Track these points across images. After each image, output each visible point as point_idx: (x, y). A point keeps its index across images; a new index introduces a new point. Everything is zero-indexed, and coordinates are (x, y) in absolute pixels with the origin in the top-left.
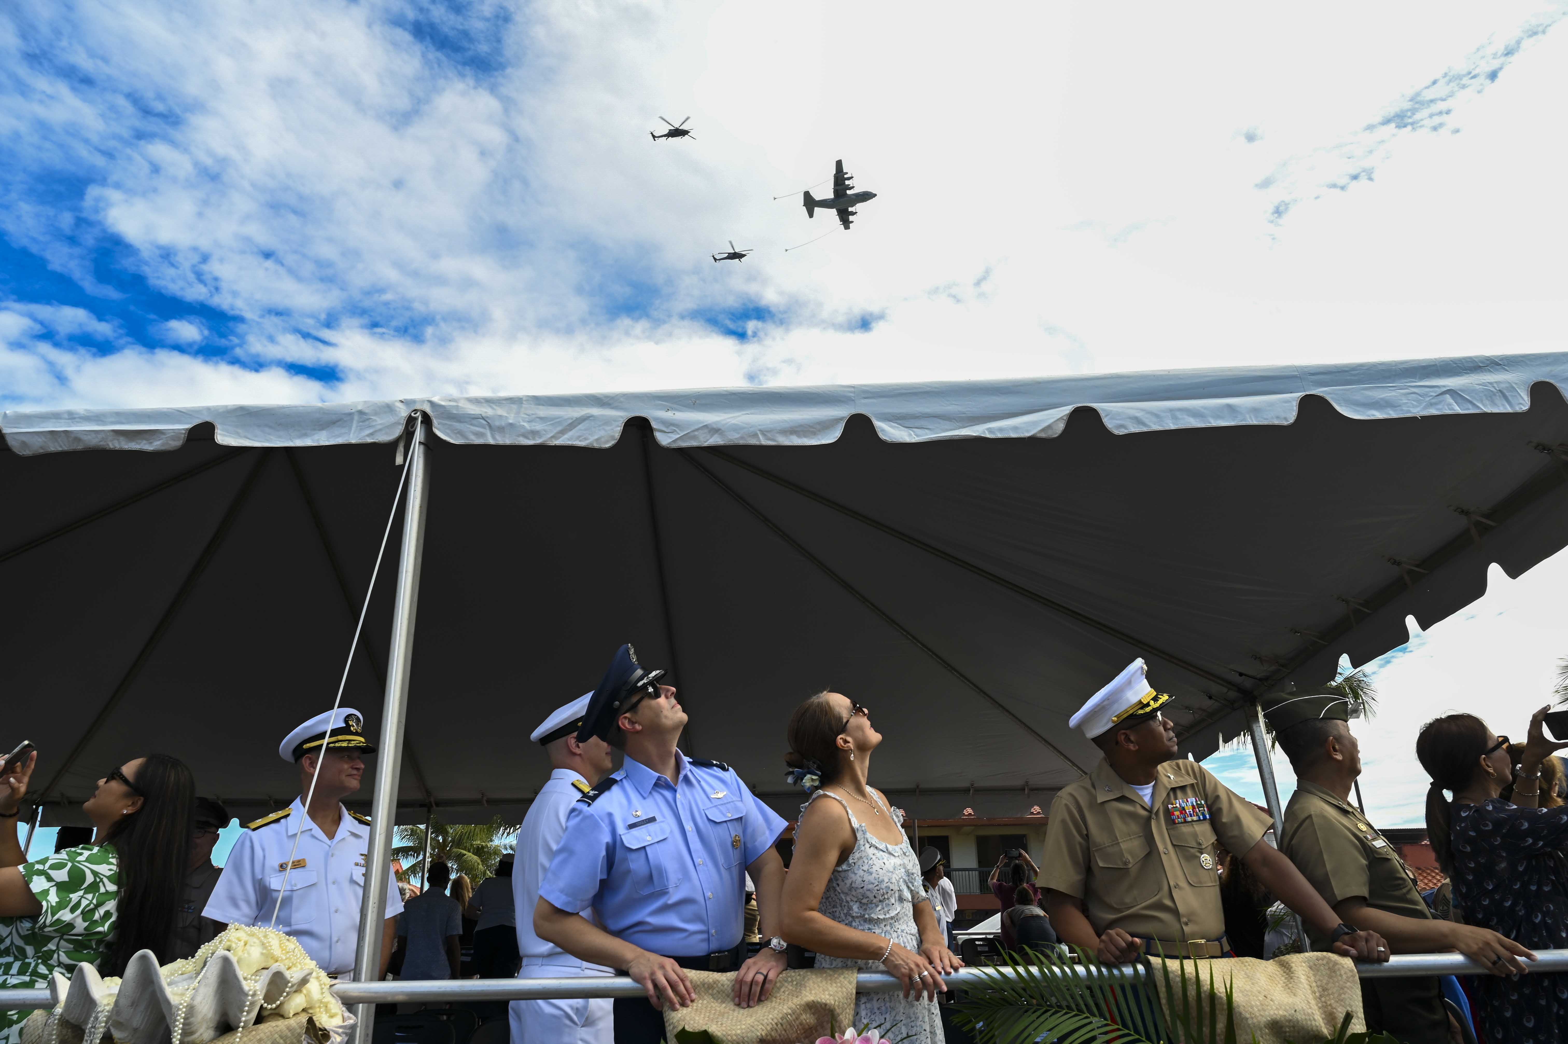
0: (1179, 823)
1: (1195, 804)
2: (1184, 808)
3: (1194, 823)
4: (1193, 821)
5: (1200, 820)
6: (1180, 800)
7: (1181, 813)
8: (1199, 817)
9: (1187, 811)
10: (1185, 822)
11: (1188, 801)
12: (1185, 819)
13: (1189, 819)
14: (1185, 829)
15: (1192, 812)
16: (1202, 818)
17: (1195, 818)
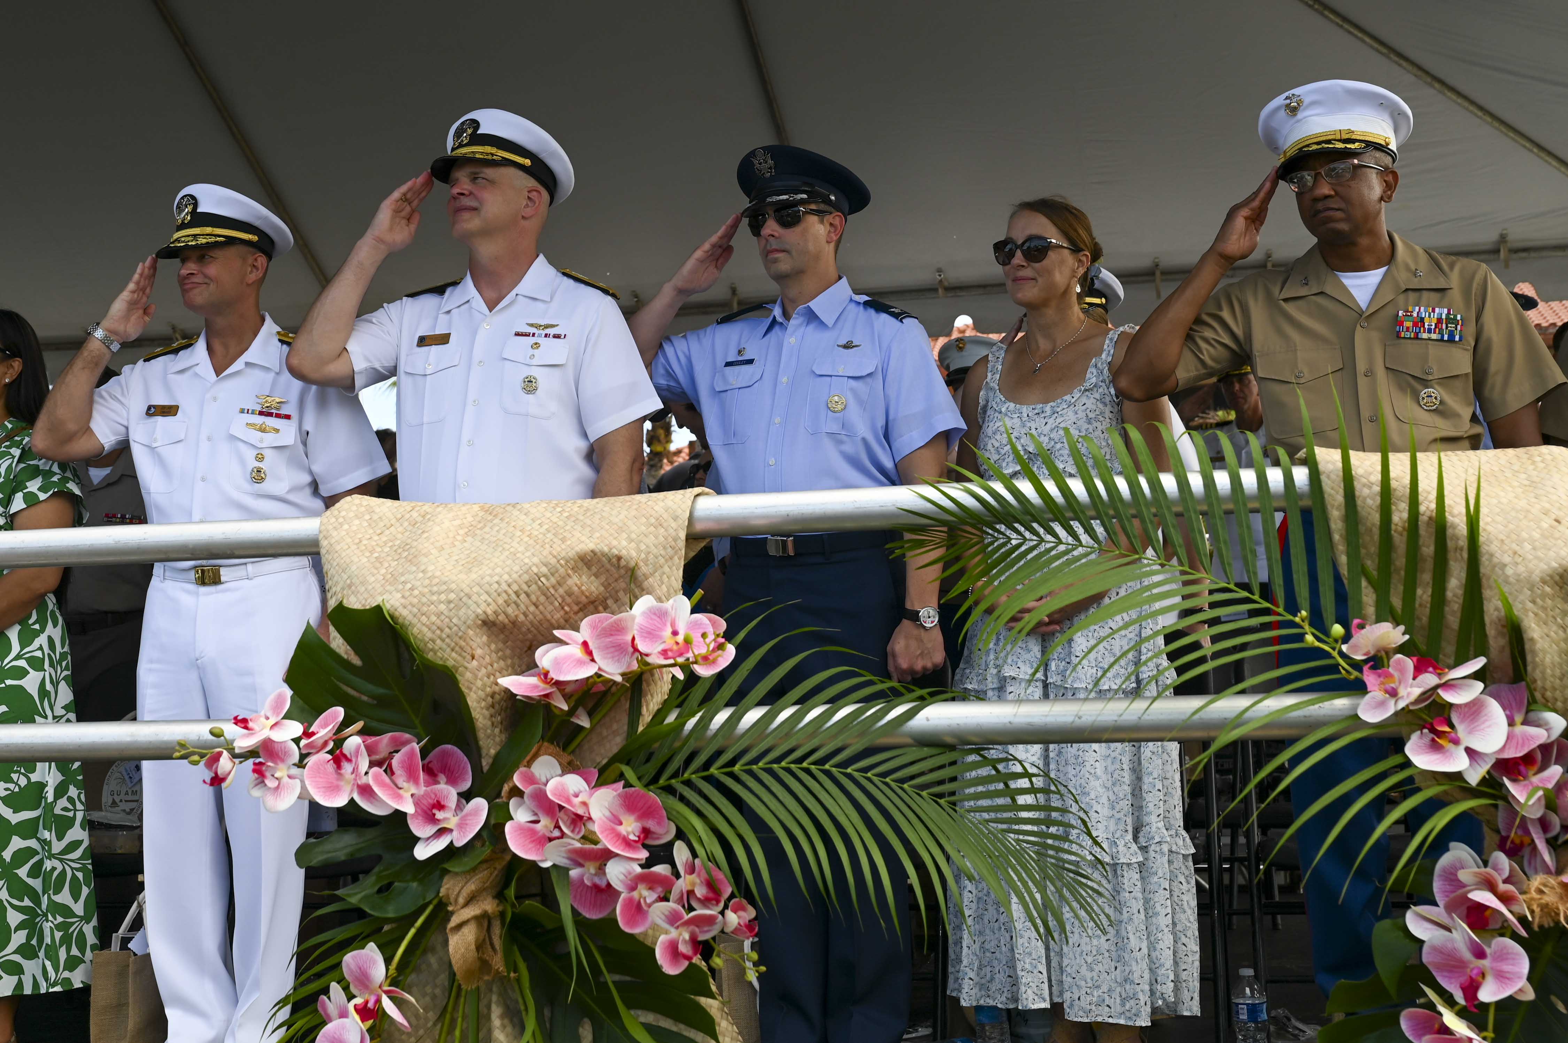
0: (1404, 338)
1: (1444, 317)
2: (1422, 320)
3: (1430, 342)
4: (1429, 339)
5: (1442, 340)
6: (1422, 309)
7: (1415, 324)
8: (1443, 336)
9: (1426, 324)
10: (1416, 337)
11: (1433, 311)
12: (1417, 334)
13: (1425, 336)
14: (1412, 347)
15: (1433, 327)
16: (1446, 338)
17: (1434, 336)
